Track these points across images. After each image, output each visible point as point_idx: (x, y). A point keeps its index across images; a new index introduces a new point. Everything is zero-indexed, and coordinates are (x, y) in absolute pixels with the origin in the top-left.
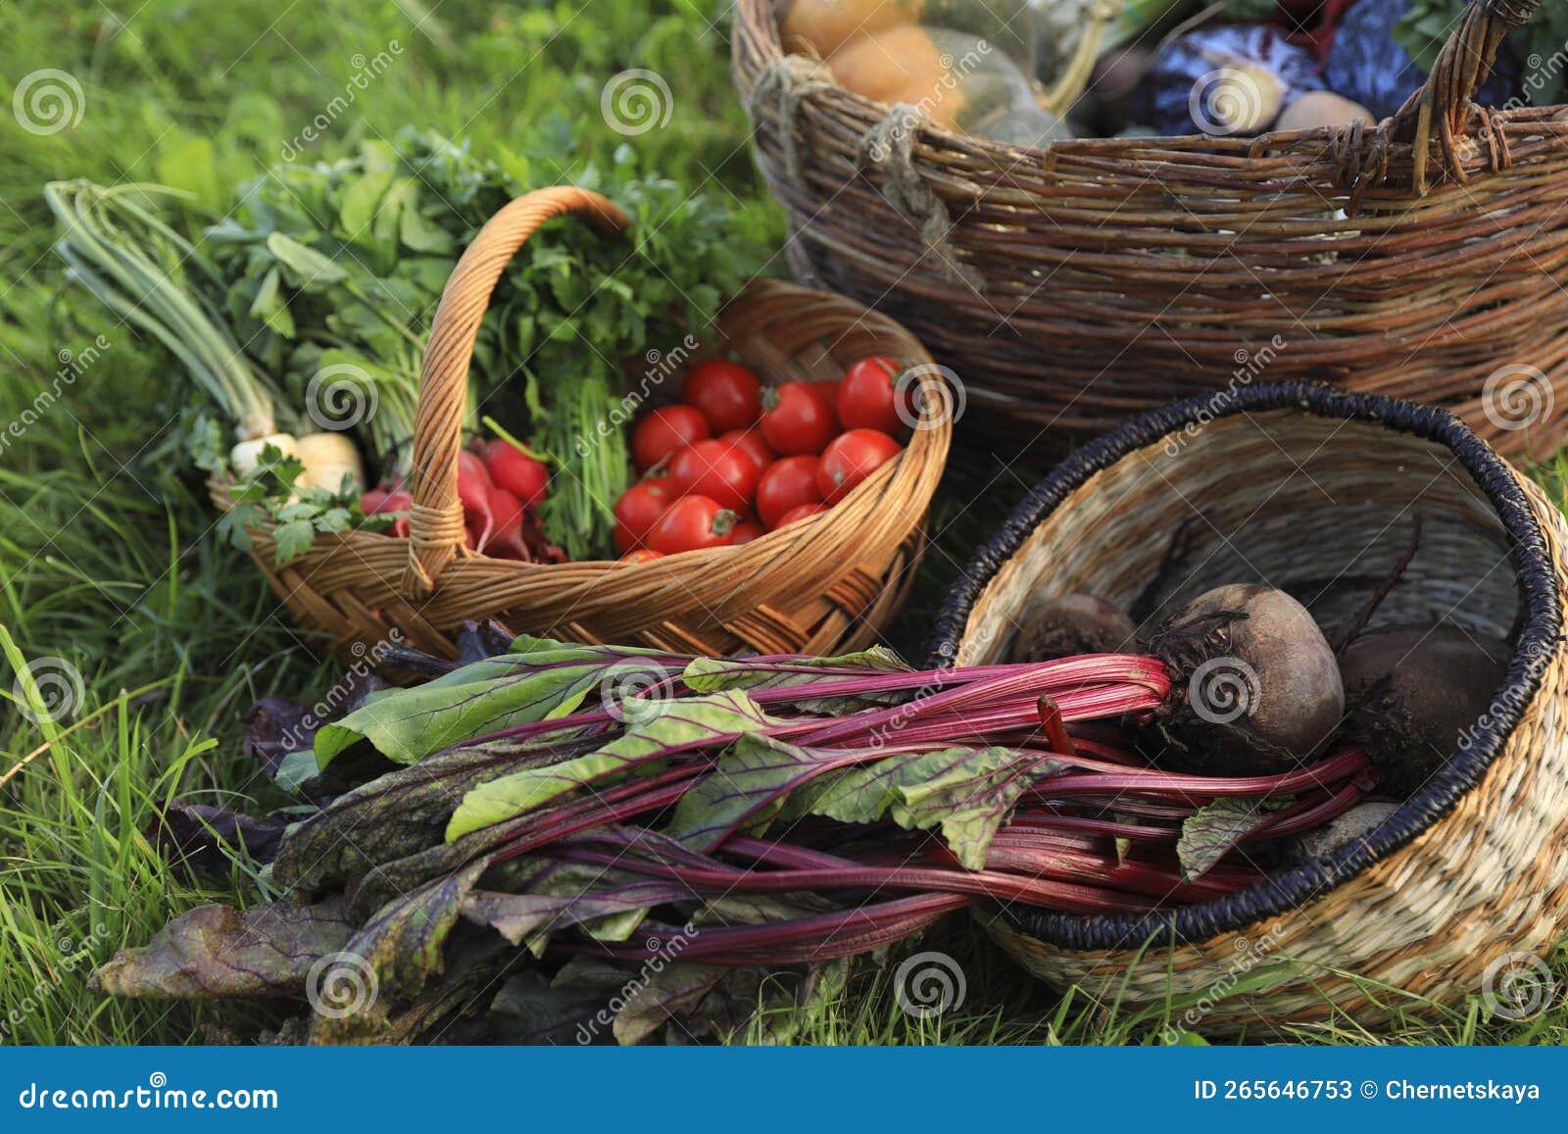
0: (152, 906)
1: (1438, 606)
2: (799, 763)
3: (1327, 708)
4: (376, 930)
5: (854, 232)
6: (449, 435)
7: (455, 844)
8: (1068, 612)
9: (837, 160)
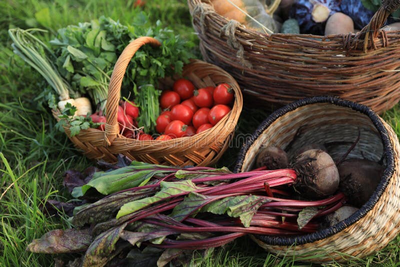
0: (41, 227)
1: (363, 150)
2: (204, 200)
3: (335, 183)
4: (99, 241)
5: (219, 49)
6: (115, 107)
7: (118, 219)
8: (271, 152)
9: (215, 32)
